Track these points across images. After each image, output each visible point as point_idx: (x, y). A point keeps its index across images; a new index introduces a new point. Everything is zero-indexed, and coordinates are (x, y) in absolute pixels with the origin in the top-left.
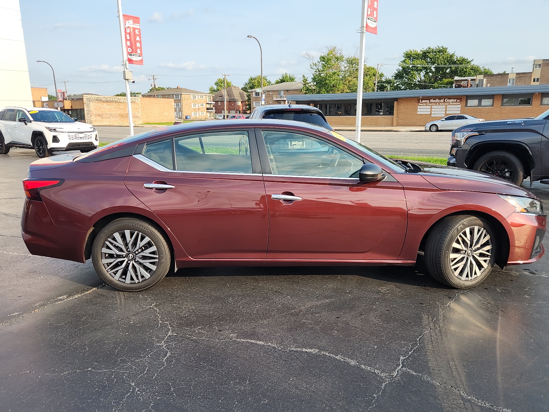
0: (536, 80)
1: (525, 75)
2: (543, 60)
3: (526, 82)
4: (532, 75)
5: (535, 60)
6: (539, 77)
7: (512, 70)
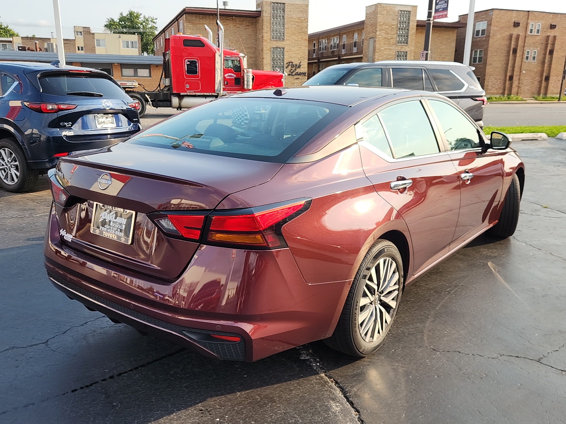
0: (80, 48)
1: (68, 42)
2: (83, 27)
3: (71, 50)
4: (75, 43)
5: (74, 27)
6: (83, 46)
7: (52, 35)
